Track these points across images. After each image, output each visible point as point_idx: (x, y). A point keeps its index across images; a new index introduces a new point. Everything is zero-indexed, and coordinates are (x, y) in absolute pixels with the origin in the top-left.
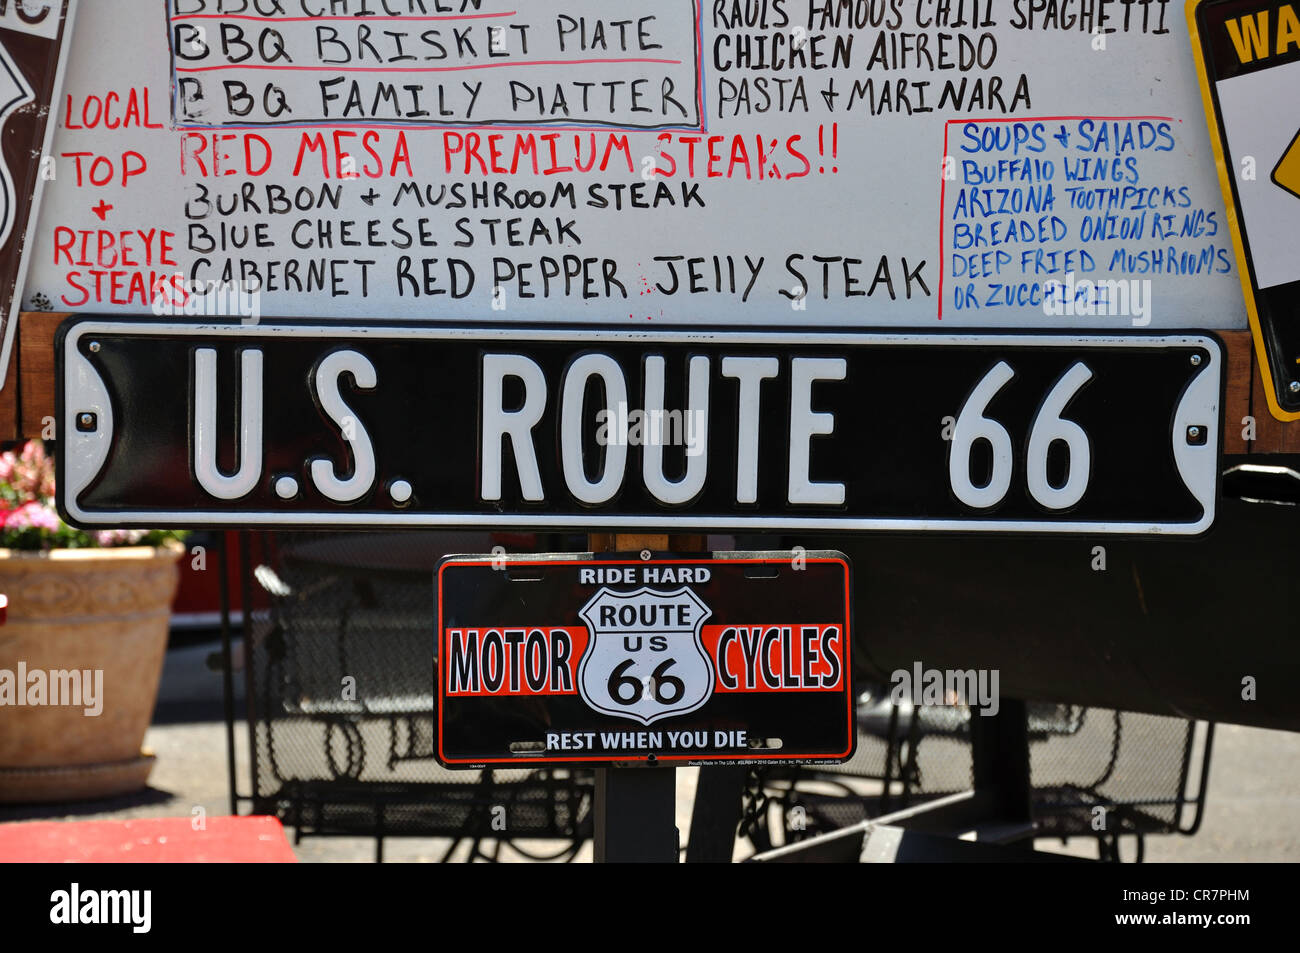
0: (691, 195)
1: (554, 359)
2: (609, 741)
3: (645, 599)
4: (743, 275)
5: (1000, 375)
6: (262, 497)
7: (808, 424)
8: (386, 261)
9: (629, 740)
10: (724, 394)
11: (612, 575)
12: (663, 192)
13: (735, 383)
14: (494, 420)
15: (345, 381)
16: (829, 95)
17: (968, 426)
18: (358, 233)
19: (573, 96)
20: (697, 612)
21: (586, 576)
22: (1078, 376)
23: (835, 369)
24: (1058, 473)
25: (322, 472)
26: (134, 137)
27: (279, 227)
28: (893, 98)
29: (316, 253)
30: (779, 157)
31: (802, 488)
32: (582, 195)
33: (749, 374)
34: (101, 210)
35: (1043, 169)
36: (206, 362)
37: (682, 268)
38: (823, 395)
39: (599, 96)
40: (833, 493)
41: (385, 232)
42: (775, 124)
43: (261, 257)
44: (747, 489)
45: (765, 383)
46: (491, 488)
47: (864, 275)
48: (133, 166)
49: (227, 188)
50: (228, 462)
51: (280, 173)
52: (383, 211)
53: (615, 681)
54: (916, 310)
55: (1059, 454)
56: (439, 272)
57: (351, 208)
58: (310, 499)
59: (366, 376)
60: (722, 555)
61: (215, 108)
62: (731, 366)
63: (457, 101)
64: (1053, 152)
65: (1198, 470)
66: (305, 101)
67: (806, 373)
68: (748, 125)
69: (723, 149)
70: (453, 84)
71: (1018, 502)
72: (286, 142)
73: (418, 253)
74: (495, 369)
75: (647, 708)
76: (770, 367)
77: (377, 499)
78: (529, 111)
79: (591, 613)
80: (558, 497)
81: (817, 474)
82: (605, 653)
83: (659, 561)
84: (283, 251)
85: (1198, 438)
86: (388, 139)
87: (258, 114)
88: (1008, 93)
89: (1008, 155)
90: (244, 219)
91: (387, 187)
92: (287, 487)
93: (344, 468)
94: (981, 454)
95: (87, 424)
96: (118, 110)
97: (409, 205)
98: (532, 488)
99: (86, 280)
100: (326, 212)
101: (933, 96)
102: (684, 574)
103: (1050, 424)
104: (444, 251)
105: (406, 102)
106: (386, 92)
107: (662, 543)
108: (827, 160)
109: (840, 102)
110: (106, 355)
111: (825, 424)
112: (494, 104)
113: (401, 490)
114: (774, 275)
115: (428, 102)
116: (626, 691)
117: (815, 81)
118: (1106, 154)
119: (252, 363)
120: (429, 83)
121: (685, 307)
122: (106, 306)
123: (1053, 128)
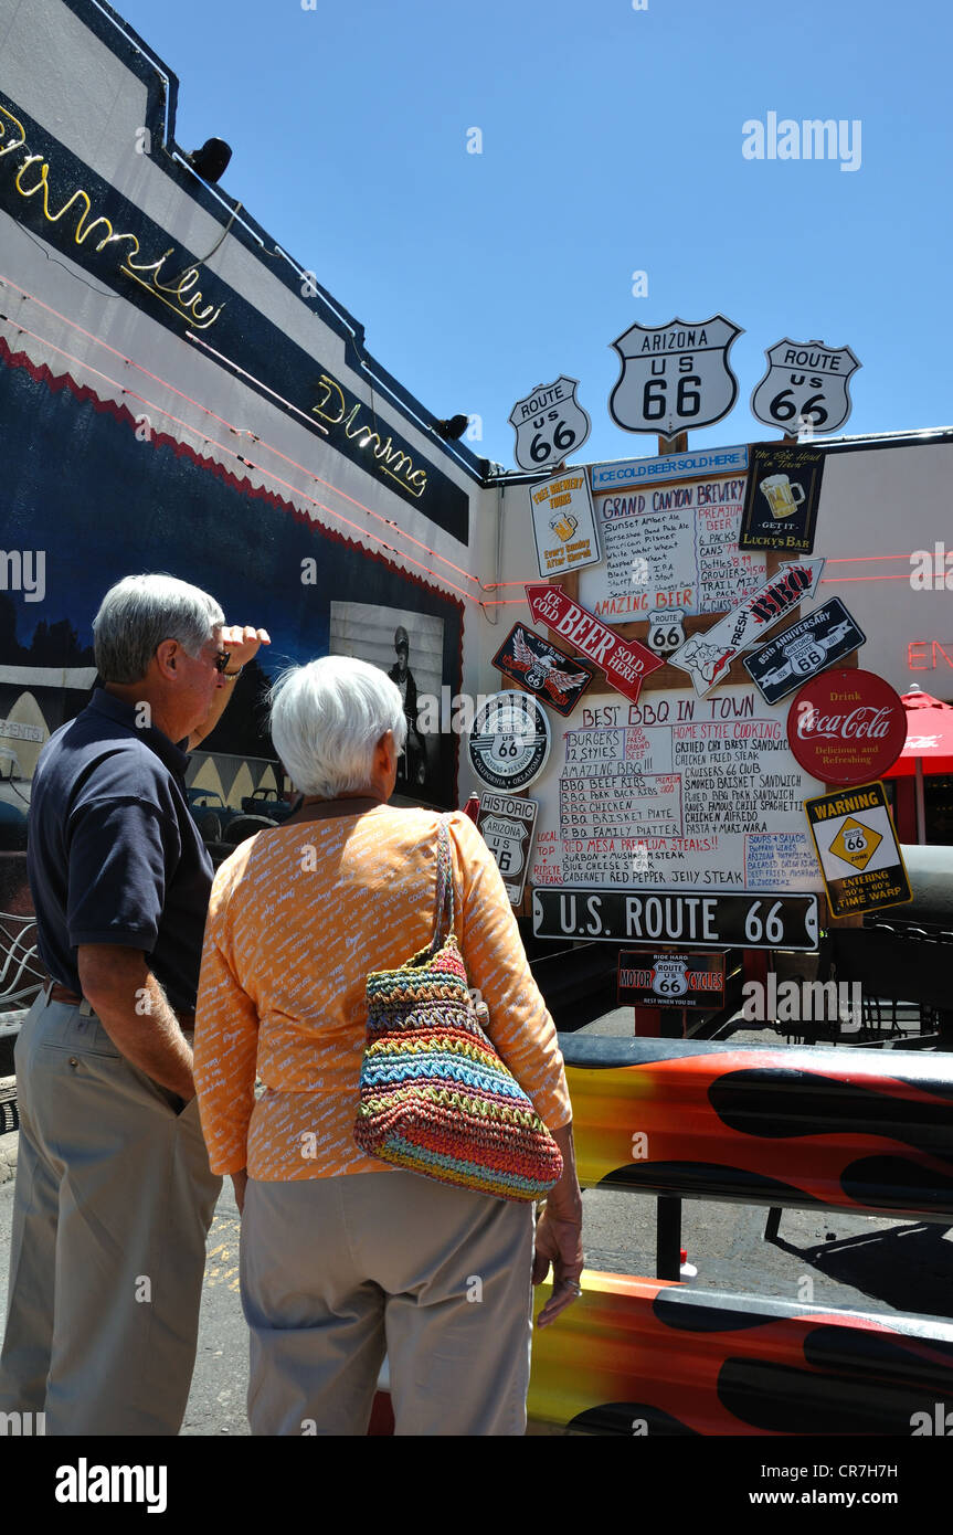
0: (680, 855)
1: (643, 899)
2: (660, 1001)
3: (670, 964)
4: (694, 876)
5: (758, 904)
6: (576, 933)
7: (708, 917)
8: (608, 872)
9: (665, 1002)
10: (686, 908)
11: (662, 957)
12: (674, 854)
13: (688, 905)
14: (630, 915)
15: (594, 903)
16: (714, 828)
17: (751, 918)
18: (602, 866)
19: (652, 830)
20: (684, 968)
21: (655, 957)
22: (779, 905)
23: (714, 902)
24: (775, 932)
25: (589, 926)
26: (552, 843)
27: (584, 864)
28: (731, 829)
29: (592, 871)
30: (702, 845)
31: (707, 935)
32: (654, 856)
33: (692, 903)
34: (545, 861)
35: (771, 848)
36: (563, 898)
37: (679, 874)
38: (712, 909)
39: (658, 829)
40: (715, 936)
41: (608, 866)
42: (701, 836)
43: (579, 872)
44: (693, 935)
45: (696, 906)
46: (629, 933)
47: (725, 877)
48: (552, 850)
49: (572, 855)
50: (568, 924)
51: (584, 852)
52: (608, 860)
53: (662, 985)
54: (739, 886)
55: (774, 926)
56: (620, 875)
57: (601, 860)
58: (587, 934)
59: (599, 903)
60: (691, 953)
61: (570, 835)
62: (687, 901)
63: (625, 832)
64: (774, 843)
65: (813, 932)
66: (590, 833)
67: (706, 903)
68: (694, 837)
69: (688, 843)
70: (624, 827)
71: (764, 940)
72: (586, 843)
73: (615, 871)
74: (629, 901)
75: (670, 993)
76: (697, 901)
77: (602, 934)
78: (641, 834)
79: (656, 967)
80: (646, 936)
81: (710, 932)
82: (660, 978)
83: (675, 953)
84: (585, 870)
85: (812, 923)
86: (609, 841)
87: (580, 836)
88: (760, 827)
89: (761, 844)
90: (576, 862)
91: (608, 854)
92: (582, 931)
93: (595, 927)
94: (754, 925)
95: (538, 914)
96: (549, 837)
97: (614, 860)
98: (639, 933)
99: (541, 878)
100: (594, 861)
101: (741, 828)
102: (681, 957)
103: (772, 919)
104: (621, 871)
105: (613, 833)
106: (609, 830)
107: (675, 948)
108: (714, 846)
109: (717, 830)
110: (543, 897)
111: (712, 917)
112: (633, 833)
113: (608, 932)
114: (702, 877)
115: (618, 832)
116: (665, 988)
117: (711, 825)
118: (787, 843)
119: (573, 898)
120: (619, 828)
121: (679, 885)
122: (545, 885)
123: (773, 836)
